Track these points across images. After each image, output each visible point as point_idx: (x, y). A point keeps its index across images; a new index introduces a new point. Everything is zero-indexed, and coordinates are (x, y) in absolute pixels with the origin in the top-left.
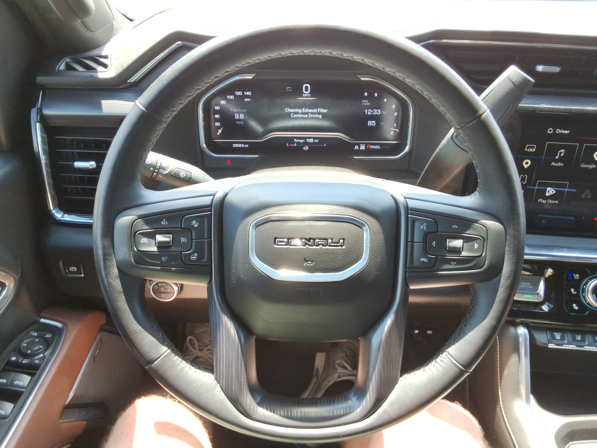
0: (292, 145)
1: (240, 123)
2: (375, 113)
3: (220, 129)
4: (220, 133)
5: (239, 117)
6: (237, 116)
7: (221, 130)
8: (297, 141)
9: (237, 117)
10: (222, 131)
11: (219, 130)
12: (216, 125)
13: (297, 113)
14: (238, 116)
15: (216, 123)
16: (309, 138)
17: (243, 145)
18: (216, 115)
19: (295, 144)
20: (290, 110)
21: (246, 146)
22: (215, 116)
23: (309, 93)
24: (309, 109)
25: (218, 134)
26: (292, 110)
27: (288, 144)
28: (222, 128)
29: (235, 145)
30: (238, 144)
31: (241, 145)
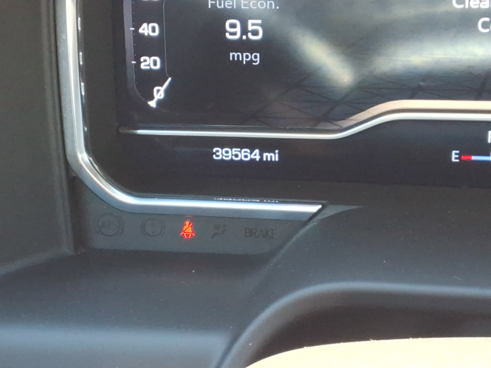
0: (474, 158)
1: (245, 57)
3: (162, 85)
4: (159, 102)
5: (244, 31)
6: (233, 30)
7: (162, 89)
9: (235, 34)
10: (167, 91)
11: (156, 89)
12: (143, 66)
14: (238, 29)
15: (142, 59)
17: (257, 151)
18: (145, 25)
19: (490, 153)
21: (268, 156)
22: (141, 31)
25: (152, 104)
27: (456, 154)
28: (170, 79)
29: (222, 153)
30: (234, 150)
31: (249, 151)
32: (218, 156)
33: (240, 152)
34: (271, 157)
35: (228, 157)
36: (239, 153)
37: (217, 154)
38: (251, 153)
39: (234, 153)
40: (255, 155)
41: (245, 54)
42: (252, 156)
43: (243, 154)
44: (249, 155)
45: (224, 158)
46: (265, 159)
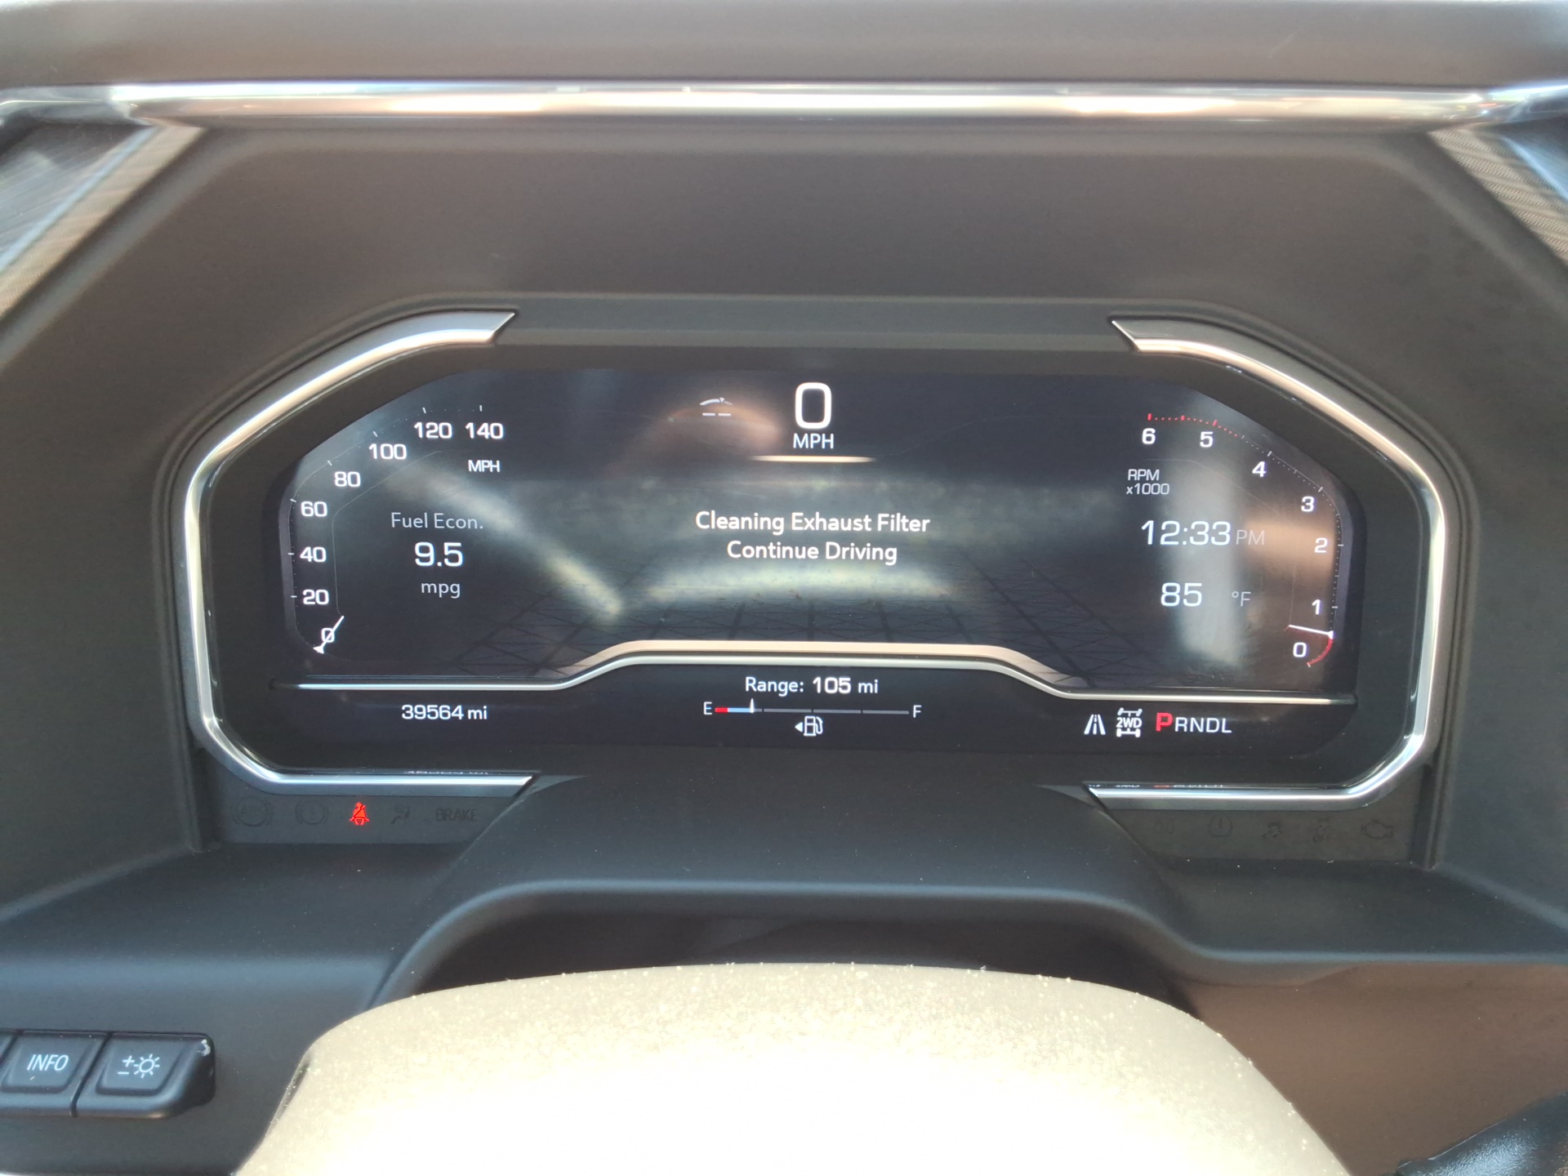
0: (730, 710)
1: (441, 589)
2: (1202, 538)
3: (332, 627)
4: (328, 647)
5: (440, 555)
6: (424, 555)
7: (332, 631)
8: (763, 687)
9: (427, 559)
10: (339, 633)
11: (324, 630)
12: (305, 601)
13: (763, 538)
14: (431, 554)
15: (305, 593)
16: (824, 671)
17: (459, 708)
18: (308, 549)
19: (748, 706)
20: (721, 523)
21: (473, 713)
22: (302, 556)
23: (826, 432)
24: (827, 515)
25: (320, 649)
26: (735, 524)
27: (708, 706)
28: (342, 617)
29: (413, 711)
30: (429, 706)
31: (449, 708)
32: (408, 715)
33: (438, 709)
34: (478, 714)
35: (421, 715)
36: (436, 711)
37: (407, 712)
38: (451, 711)
39: (429, 711)
40: (457, 712)
41: (440, 586)
42: (454, 714)
43: (441, 712)
44: (449, 712)
45: (416, 717)
46: (470, 717)
